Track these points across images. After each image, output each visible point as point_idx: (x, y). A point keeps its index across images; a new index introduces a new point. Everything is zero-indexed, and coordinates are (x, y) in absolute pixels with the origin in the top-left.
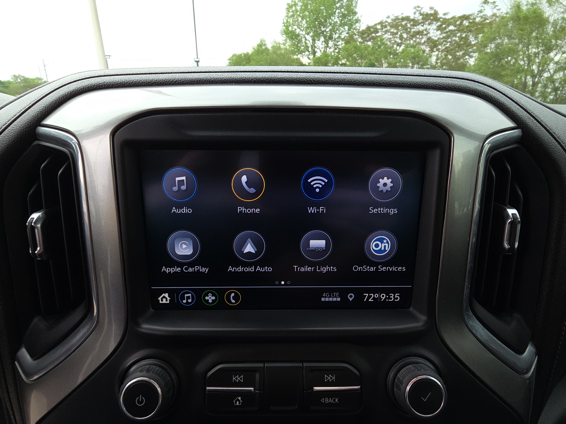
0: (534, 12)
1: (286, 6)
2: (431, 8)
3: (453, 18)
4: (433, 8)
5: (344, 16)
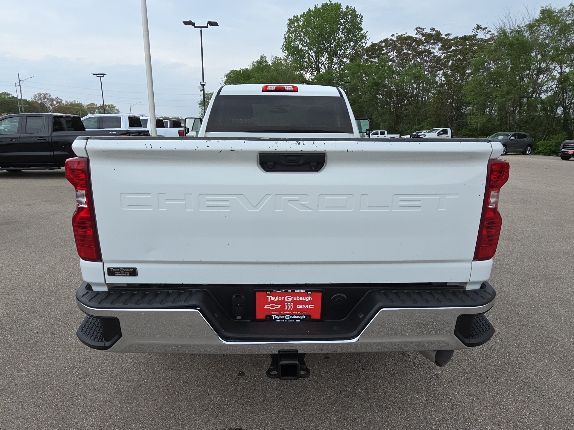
1: (288, 22)
2: (433, 29)
3: (456, 38)
4: (435, 29)
5: (349, 32)
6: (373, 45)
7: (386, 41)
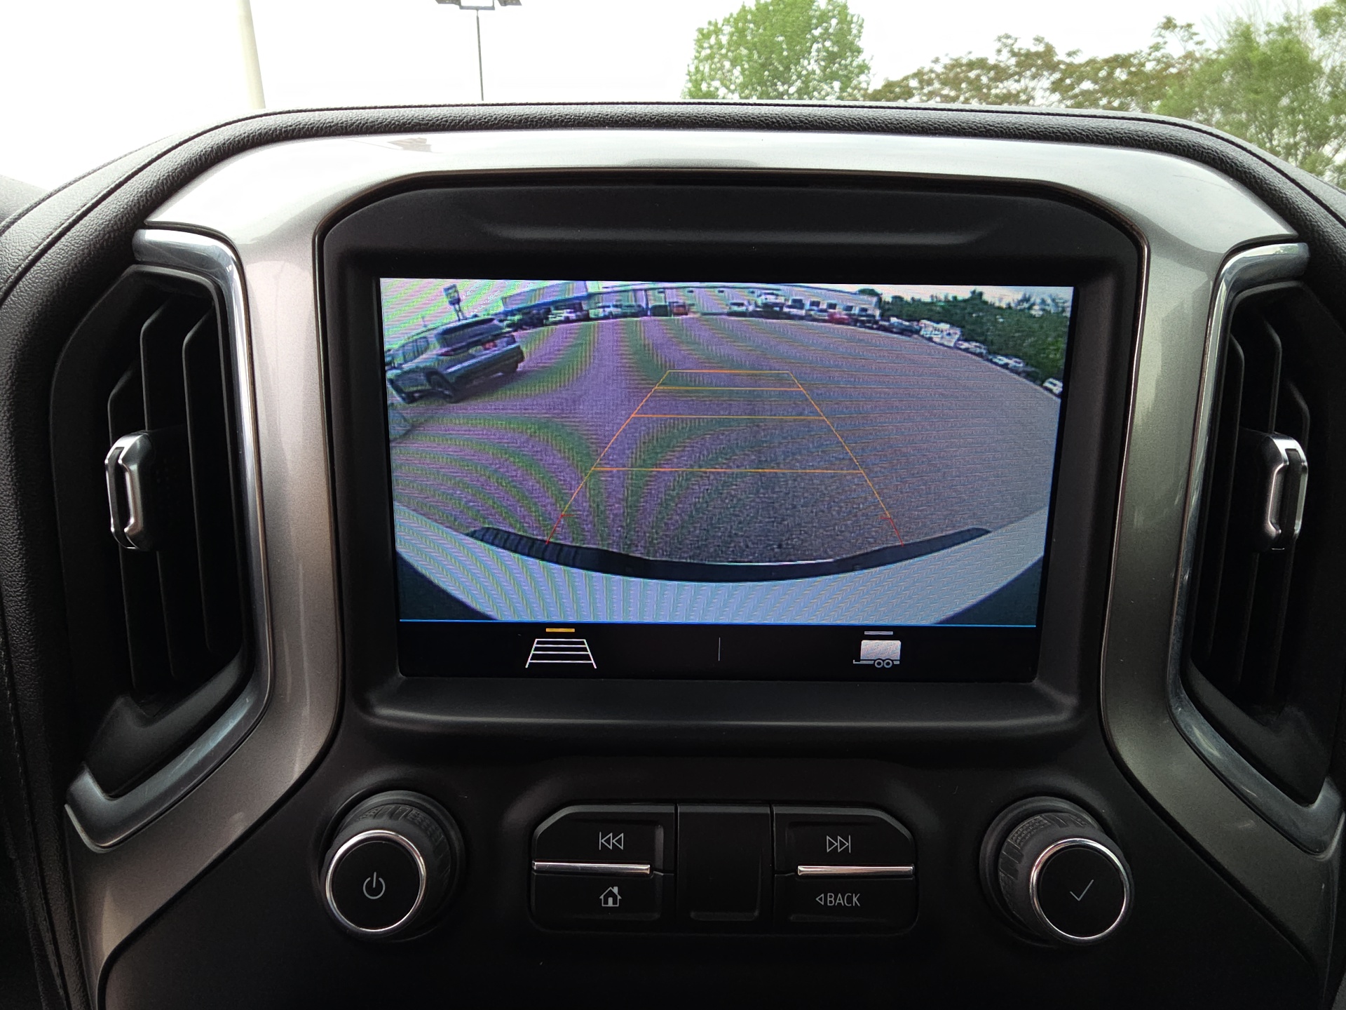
0: (1287, 50)
1: (696, 35)
2: (1038, 40)
3: (1091, 62)
4: (1043, 38)
5: (831, 58)
6: (889, 86)
7: (918, 75)
